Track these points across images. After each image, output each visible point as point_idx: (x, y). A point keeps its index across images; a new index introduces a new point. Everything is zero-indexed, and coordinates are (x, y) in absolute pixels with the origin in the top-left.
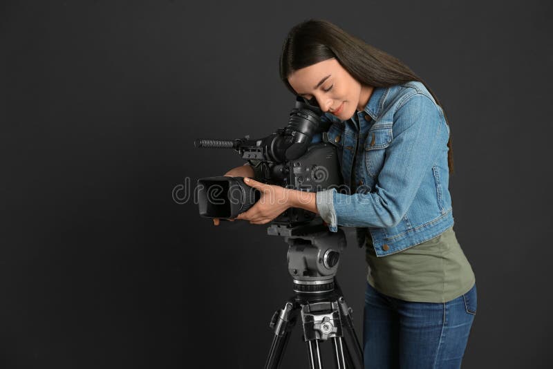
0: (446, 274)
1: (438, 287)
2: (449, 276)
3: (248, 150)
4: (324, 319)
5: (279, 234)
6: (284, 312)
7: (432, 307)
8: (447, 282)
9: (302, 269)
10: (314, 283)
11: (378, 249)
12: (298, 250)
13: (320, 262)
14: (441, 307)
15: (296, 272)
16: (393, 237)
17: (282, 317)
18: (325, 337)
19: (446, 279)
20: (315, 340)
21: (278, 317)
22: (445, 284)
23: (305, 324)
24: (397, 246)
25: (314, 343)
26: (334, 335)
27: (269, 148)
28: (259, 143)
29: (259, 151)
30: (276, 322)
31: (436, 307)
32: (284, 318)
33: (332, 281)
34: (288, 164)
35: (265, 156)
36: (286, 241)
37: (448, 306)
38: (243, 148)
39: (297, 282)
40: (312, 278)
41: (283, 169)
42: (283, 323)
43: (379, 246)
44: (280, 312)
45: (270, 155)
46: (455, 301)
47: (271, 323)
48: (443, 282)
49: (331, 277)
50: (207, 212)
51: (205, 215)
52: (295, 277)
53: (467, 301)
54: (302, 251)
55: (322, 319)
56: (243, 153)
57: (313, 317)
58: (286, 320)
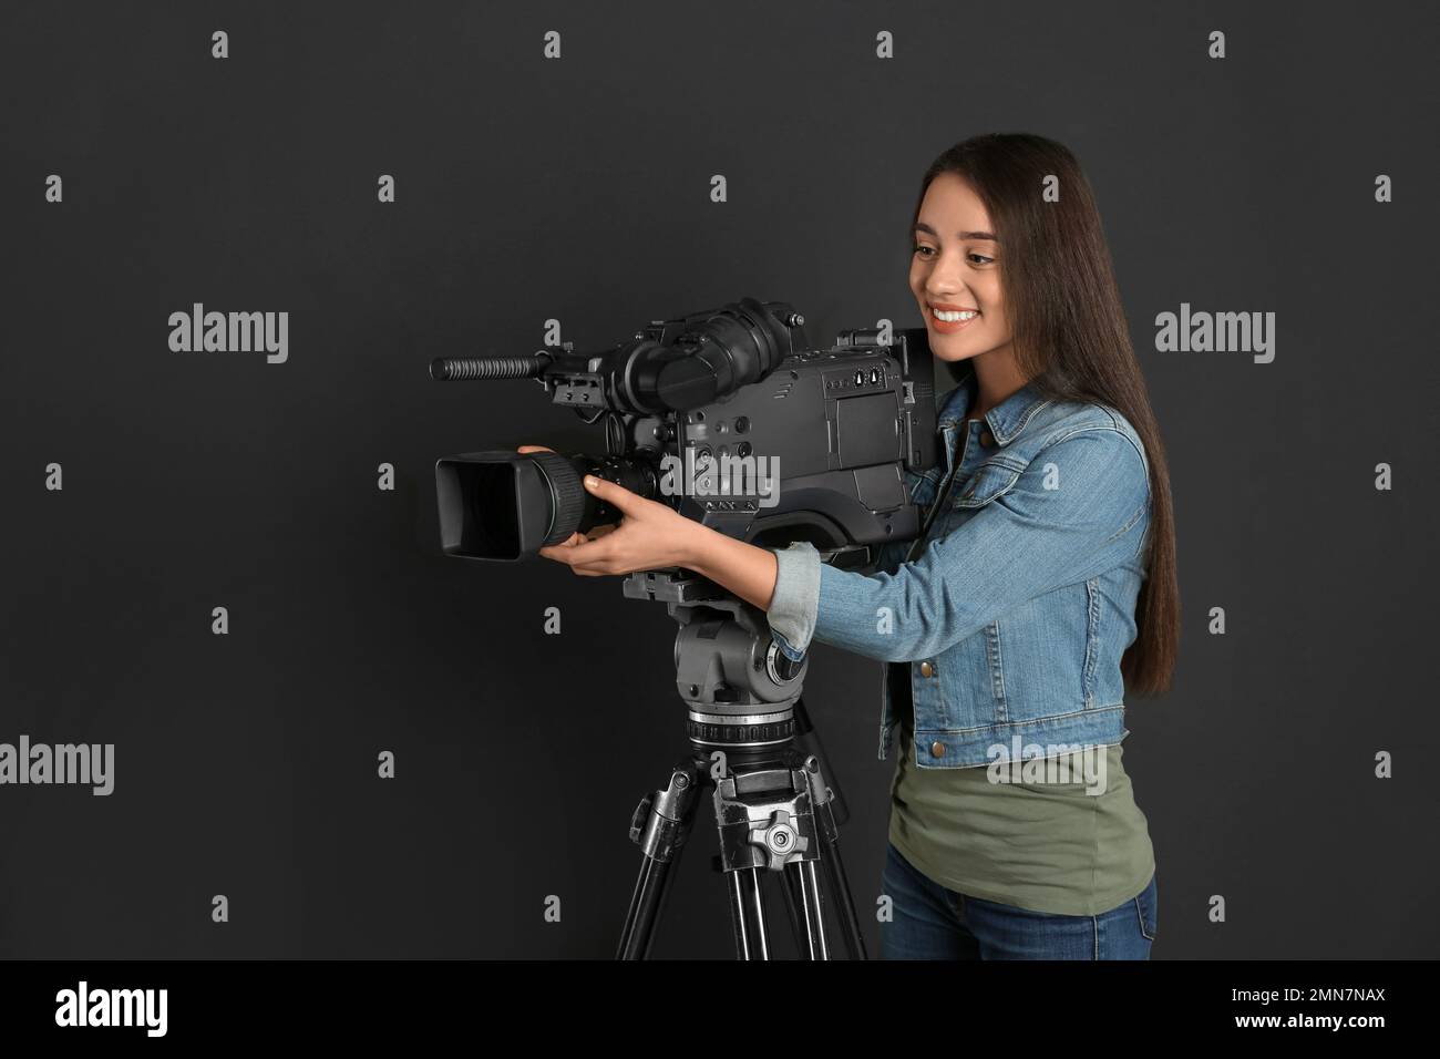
0: (1102, 847)
1: (1082, 879)
2: (1106, 853)
3: (566, 382)
4: (774, 815)
5: (652, 595)
6: (664, 795)
7: (1067, 928)
8: (1102, 868)
9: (711, 683)
10: (742, 721)
11: (921, 749)
12: (702, 634)
13: (757, 668)
14: (1086, 925)
15: (695, 692)
16: (959, 729)
17: (661, 808)
18: (776, 863)
19: (1101, 860)
20: (751, 870)
21: (649, 811)
22: (1098, 873)
23: (724, 828)
24: (965, 754)
25: (746, 876)
26: (799, 858)
27: (620, 377)
28: (595, 364)
29: (594, 384)
30: (645, 826)
31: (1077, 928)
32: (668, 810)
33: (789, 715)
34: (672, 417)
35: (609, 398)
36: (672, 612)
37: (1102, 923)
38: (554, 377)
39: (698, 717)
40: (737, 708)
41: (659, 429)
42: (666, 826)
43: (924, 743)
44: (654, 798)
45: (622, 396)
46: (1120, 910)
47: (633, 828)
48: (1093, 868)
49: (787, 705)
50: (463, 541)
51: (456, 551)
52: (694, 705)
53: (1143, 910)
54: (713, 638)
55: (767, 816)
56: (553, 387)
57: (744, 810)
58: (673, 817)
